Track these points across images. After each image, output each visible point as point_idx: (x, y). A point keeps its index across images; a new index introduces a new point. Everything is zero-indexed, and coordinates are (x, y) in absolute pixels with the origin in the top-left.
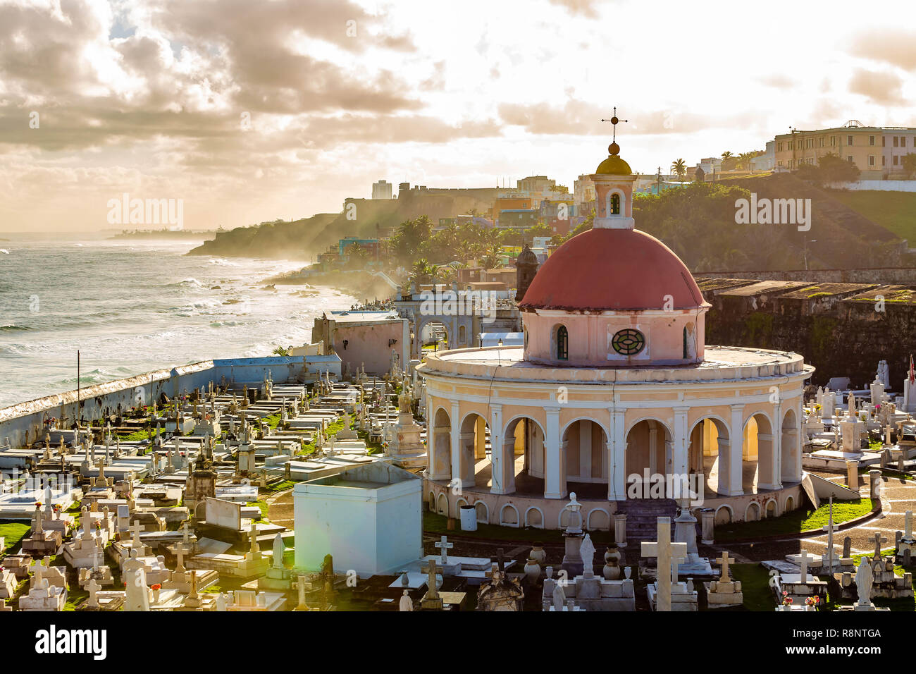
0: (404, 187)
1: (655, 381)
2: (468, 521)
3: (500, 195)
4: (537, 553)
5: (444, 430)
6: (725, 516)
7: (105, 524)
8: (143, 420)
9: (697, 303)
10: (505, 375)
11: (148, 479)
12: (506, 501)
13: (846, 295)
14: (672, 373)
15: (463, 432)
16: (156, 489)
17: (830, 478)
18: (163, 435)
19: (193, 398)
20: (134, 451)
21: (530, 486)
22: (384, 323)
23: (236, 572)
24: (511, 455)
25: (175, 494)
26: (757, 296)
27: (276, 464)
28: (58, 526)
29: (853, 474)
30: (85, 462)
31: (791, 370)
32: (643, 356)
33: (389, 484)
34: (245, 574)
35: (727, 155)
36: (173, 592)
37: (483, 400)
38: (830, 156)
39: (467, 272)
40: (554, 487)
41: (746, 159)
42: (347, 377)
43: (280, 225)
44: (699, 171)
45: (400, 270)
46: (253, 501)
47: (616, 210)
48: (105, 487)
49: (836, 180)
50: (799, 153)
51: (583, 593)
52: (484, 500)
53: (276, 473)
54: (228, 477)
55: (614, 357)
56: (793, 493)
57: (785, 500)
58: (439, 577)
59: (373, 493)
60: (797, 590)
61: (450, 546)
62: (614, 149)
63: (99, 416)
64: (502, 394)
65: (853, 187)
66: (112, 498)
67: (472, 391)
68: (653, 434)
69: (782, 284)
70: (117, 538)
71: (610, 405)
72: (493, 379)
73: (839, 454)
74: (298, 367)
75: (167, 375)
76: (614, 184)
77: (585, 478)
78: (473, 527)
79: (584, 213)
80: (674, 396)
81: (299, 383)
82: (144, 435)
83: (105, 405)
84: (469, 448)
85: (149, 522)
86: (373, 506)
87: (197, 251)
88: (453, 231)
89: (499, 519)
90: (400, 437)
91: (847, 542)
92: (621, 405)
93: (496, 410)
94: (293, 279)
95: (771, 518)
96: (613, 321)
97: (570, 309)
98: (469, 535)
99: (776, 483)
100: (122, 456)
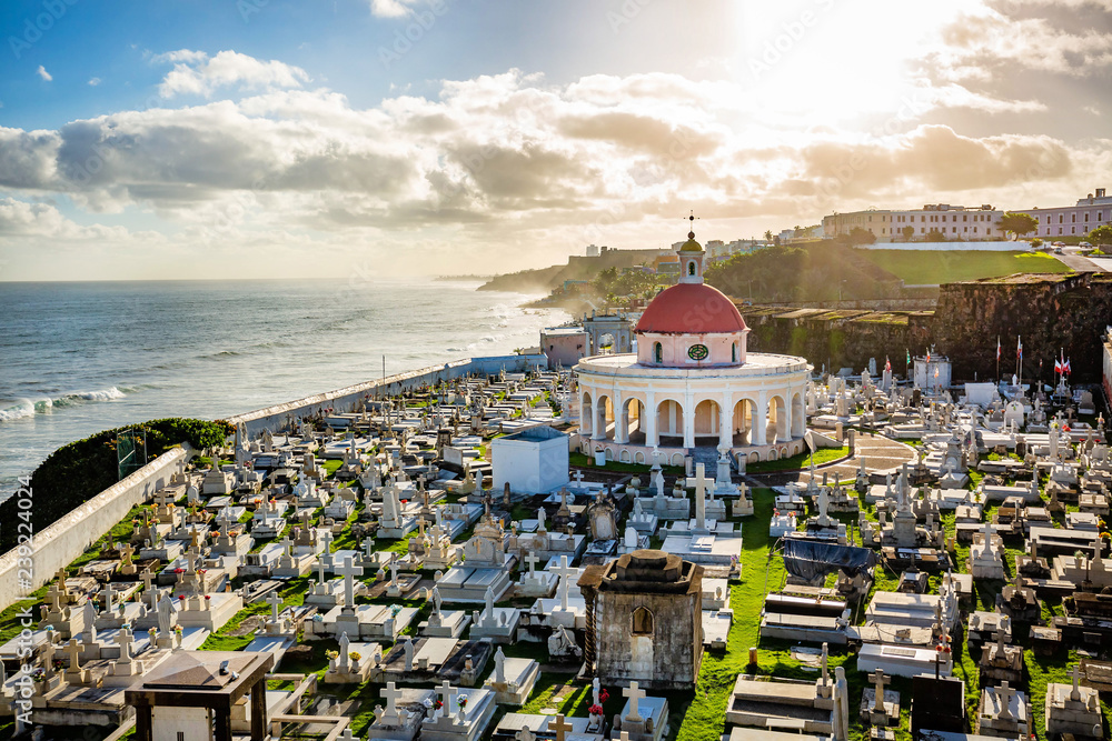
0: (604, 248)
1: (711, 377)
2: (600, 460)
3: (661, 254)
4: (635, 481)
5: (588, 405)
6: (755, 458)
7: (385, 461)
8: (426, 395)
9: (741, 329)
10: (623, 373)
11: (419, 433)
12: (623, 448)
13: (852, 318)
14: (722, 372)
15: (599, 406)
16: (422, 438)
17: (824, 433)
18: (435, 405)
19: (458, 381)
20: (417, 414)
21: (639, 439)
22: (574, 335)
23: (457, 491)
24: (627, 421)
25: (432, 441)
26: (798, 318)
27: (495, 423)
28: (358, 463)
29: (840, 430)
30: (384, 422)
31: (799, 369)
32: (706, 361)
33: (549, 439)
34: (462, 492)
35: (797, 228)
36: (416, 504)
37: (610, 387)
38: (857, 228)
39: (636, 301)
40: (652, 439)
41: (808, 230)
42: (551, 368)
43: (531, 272)
44: (777, 239)
45: (600, 299)
46: (477, 446)
47: (692, 273)
48: (392, 437)
49: (861, 243)
50: (839, 227)
51: (657, 507)
52: (610, 446)
53: (494, 428)
54: (466, 431)
55: (690, 361)
56: (799, 444)
57: (793, 448)
58: (573, 496)
59: (538, 444)
60: (787, 506)
61: (583, 476)
62: (691, 235)
63: (398, 393)
64: (621, 384)
65: (871, 247)
66: (395, 444)
67: (603, 382)
68: (713, 407)
69: (814, 311)
70: (391, 470)
71: (684, 391)
72: (615, 375)
73: (835, 418)
74: (521, 362)
75: (443, 368)
76: (691, 256)
77: (672, 433)
78: (604, 464)
79: (709, 264)
80: (724, 385)
81: (522, 371)
82: (424, 405)
83: (403, 386)
84: (602, 415)
85: (410, 460)
86: (537, 453)
87: (480, 289)
88: (630, 276)
89: (619, 459)
90: (570, 407)
91: (825, 475)
92: (691, 391)
93: (617, 393)
94: (536, 305)
95: (784, 459)
96: (688, 340)
97: (663, 333)
98: (600, 468)
99: (788, 438)
100: (407, 418)
